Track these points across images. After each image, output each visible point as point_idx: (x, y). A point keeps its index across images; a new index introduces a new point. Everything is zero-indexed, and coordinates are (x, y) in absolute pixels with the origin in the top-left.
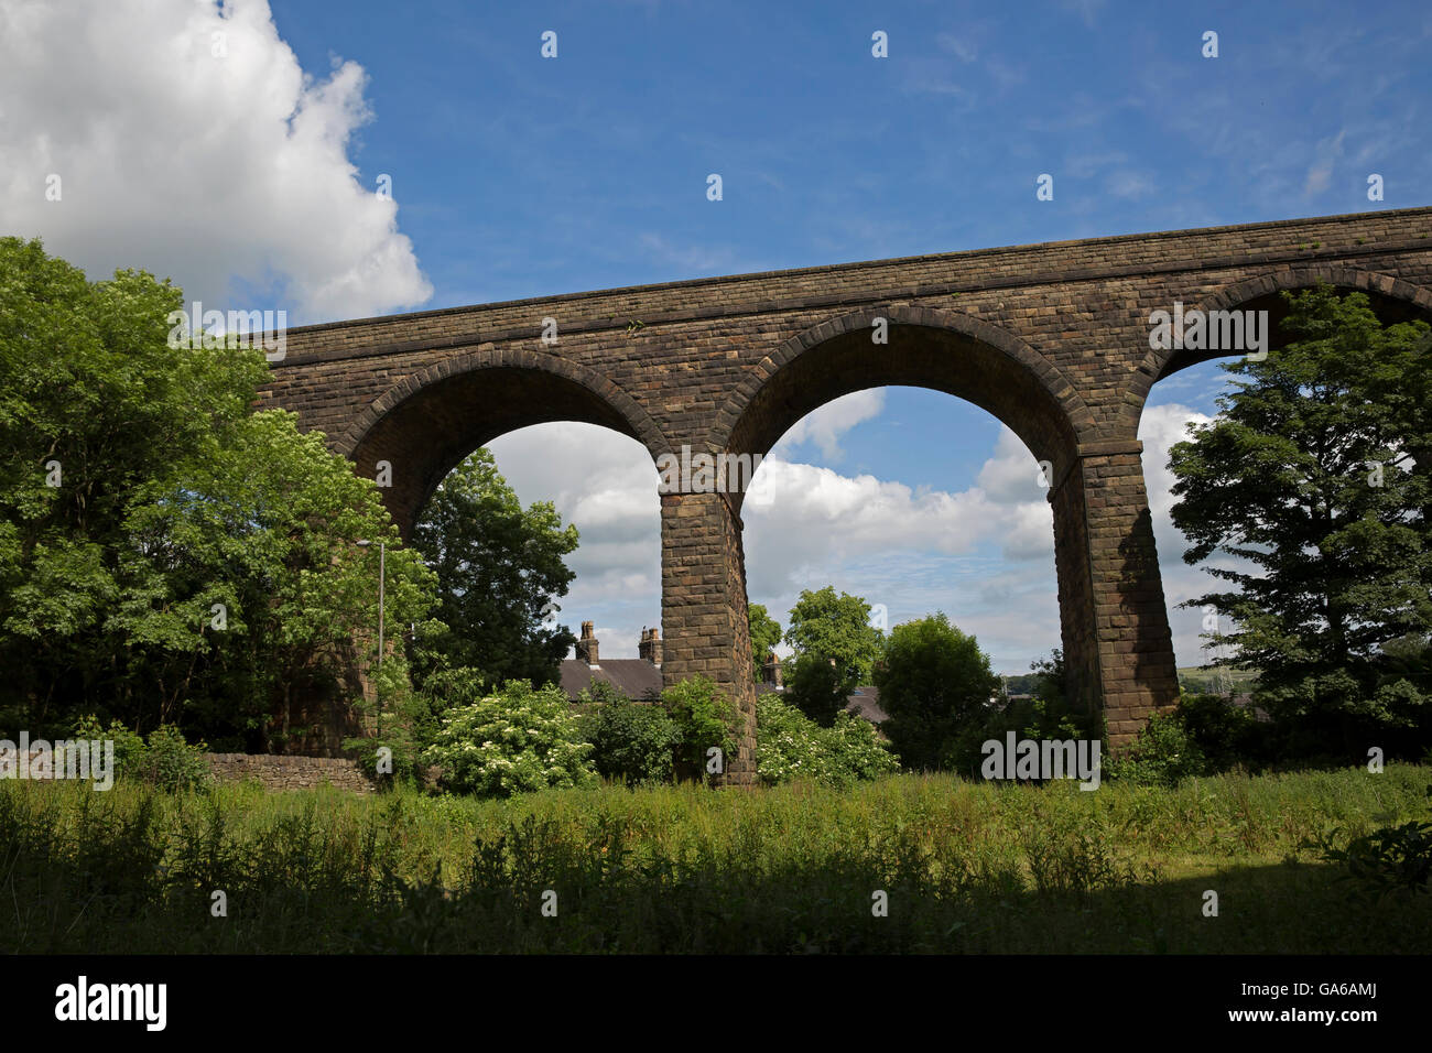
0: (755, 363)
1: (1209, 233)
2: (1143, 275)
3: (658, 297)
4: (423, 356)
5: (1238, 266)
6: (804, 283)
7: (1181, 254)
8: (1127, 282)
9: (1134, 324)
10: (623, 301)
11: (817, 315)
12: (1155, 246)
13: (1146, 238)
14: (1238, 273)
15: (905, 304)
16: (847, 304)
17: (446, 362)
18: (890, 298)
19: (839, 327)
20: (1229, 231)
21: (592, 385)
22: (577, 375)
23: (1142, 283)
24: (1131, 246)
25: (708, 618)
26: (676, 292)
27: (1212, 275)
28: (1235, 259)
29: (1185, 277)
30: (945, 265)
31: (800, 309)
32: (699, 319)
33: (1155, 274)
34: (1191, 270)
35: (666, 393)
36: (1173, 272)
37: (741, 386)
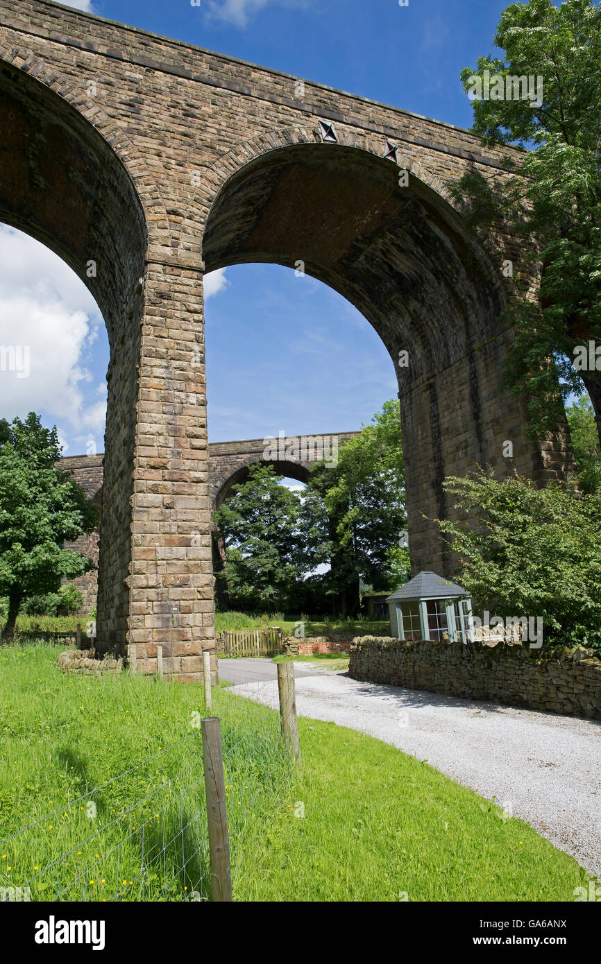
0: (98, 482)
1: (240, 442)
2: (219, 455)
3: (70, 460)
5: (248, 453)
7: (231, 449)
8: (214, 458)
9: (214, 471)
12: (223, 446)
13: (221, 444)
14: (248, 455)
20: (246, 442)
23: (218, 458)
24: (217, 446)
26: (75, 459)
27: (240, 456)
28: (248, 450)
29: (232, 456)
32: (81, 468)
33: (223, 455)
34: (234, 454)
36: (228, 455)
37: (93, 490)
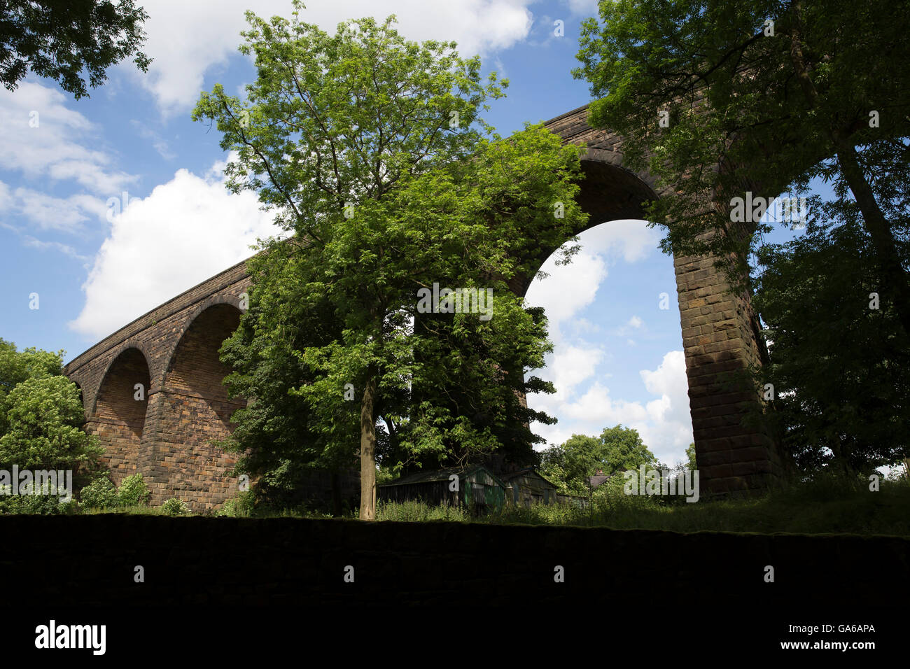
0: (179, 332)
4: (116, 348)
6: (194, 293)
10: (154, 314)
11: (195, 306)
15: (216, 295)
16: (202, 299)
17: (118, 349)
18: (212, 294)
19: (199, 311)
21: (143, 352)
22: (141, 348)
25: (149, 448)
30: (229, 273)
31: (191, 305)
35: (157, 350)
